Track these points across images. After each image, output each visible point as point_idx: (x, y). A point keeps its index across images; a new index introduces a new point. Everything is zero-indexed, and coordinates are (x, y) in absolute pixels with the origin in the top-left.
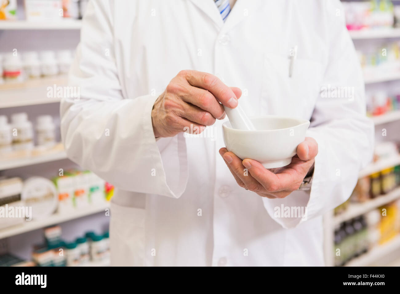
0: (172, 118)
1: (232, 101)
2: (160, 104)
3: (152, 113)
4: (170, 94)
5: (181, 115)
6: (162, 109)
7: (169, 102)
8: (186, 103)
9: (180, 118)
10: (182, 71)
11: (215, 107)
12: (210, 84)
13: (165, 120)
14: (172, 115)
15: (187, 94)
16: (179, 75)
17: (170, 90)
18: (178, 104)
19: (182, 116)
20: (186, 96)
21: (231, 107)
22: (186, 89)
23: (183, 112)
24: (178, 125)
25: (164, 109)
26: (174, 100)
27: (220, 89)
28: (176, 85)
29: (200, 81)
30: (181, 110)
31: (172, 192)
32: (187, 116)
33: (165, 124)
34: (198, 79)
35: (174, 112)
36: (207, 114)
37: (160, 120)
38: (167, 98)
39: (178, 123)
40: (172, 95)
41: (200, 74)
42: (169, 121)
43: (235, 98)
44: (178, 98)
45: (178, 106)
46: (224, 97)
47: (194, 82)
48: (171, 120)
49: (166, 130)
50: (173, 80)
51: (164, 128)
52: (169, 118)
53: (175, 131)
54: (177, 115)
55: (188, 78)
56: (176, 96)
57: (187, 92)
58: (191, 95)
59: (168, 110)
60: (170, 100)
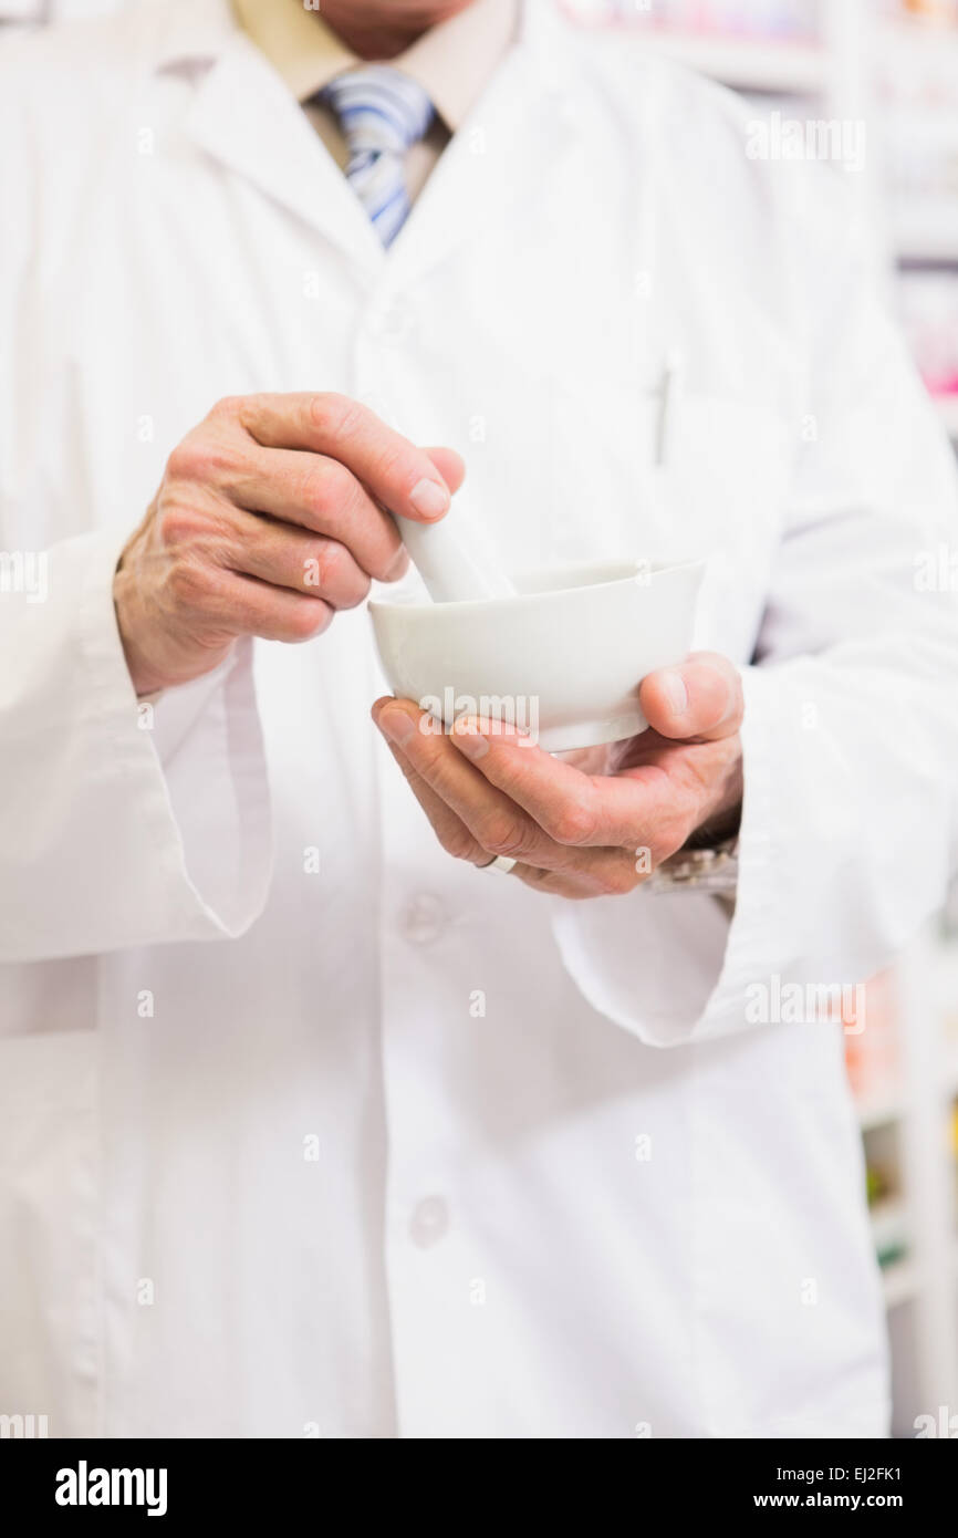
0: (195, 574)
1: (427, 491)
2: (143, 541)
3: (116, 584)
4: (181, 484)
5: (232, 561)
6: (153, 553)
7: (179, 515)
8: (249, 515)
9: (230, 574)
10: (227, 400)
11: (363, 522)
12: (337, 427)
13: (170, 587)
14: (194, 564)
15: (247, 478)
16: (215, 413)
17: (181, 470)
18: (218, 520)
19: (236, 567)
20: (246, 482)
21: (424, 519)
22: (244, 457)
23: (238, 547)
24: (223, 600)
25: (162, 550)
26: (199, 503)
27: (373, 449)
28: (205, 449)
29: (297, 423)
30: (228, 543)
31: (211, 913)
32: (256, 562)
33: (169, 608)
34: (290, 416)
35: (202, 549)
36: (334, 551)
37: (149, 600)
38: (170, 503)
39: (221, 595)
40: (192, 486)
41: (294, 397)
42: (186, 589)
43: (436, 482)
44: (213, 493)
45: (218, 525)
46: (392, 474)
47: (270, 430)
48: (192, 584)
49: (174, 635)
50: (194, 434)
51: (168, 631)
52: (184, 579)
53: (211, 633)
54: (215, 563)
55: (248, 421)
56: (207, 487)
57: (247, 470)
58: (264, 477)
59: (178, 548)
60: (185, 507)
